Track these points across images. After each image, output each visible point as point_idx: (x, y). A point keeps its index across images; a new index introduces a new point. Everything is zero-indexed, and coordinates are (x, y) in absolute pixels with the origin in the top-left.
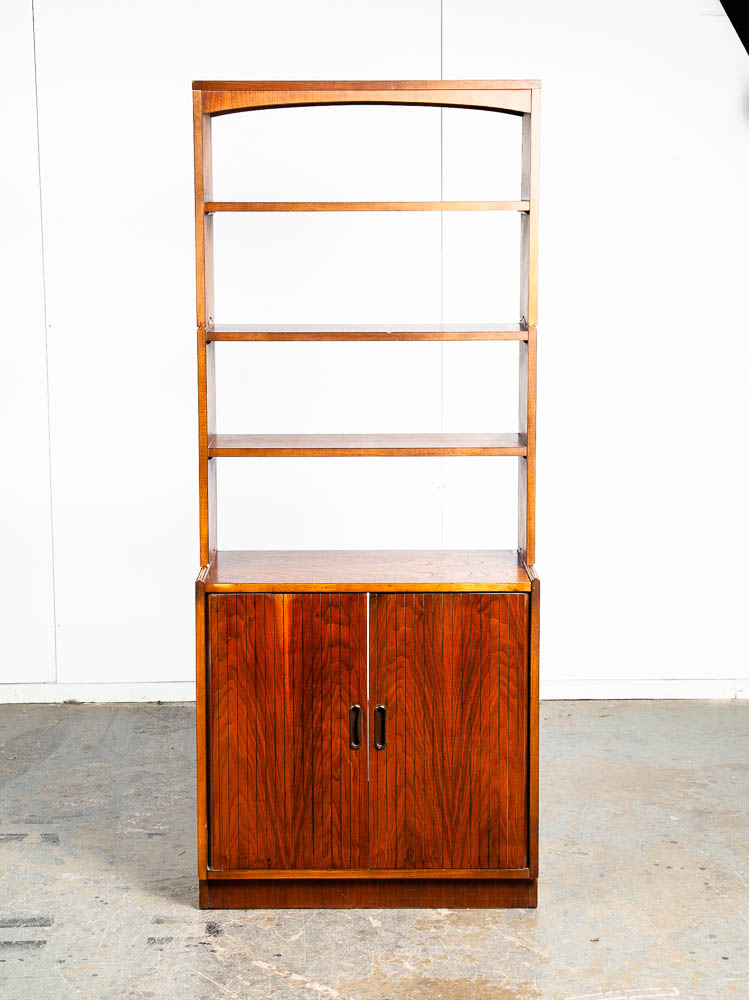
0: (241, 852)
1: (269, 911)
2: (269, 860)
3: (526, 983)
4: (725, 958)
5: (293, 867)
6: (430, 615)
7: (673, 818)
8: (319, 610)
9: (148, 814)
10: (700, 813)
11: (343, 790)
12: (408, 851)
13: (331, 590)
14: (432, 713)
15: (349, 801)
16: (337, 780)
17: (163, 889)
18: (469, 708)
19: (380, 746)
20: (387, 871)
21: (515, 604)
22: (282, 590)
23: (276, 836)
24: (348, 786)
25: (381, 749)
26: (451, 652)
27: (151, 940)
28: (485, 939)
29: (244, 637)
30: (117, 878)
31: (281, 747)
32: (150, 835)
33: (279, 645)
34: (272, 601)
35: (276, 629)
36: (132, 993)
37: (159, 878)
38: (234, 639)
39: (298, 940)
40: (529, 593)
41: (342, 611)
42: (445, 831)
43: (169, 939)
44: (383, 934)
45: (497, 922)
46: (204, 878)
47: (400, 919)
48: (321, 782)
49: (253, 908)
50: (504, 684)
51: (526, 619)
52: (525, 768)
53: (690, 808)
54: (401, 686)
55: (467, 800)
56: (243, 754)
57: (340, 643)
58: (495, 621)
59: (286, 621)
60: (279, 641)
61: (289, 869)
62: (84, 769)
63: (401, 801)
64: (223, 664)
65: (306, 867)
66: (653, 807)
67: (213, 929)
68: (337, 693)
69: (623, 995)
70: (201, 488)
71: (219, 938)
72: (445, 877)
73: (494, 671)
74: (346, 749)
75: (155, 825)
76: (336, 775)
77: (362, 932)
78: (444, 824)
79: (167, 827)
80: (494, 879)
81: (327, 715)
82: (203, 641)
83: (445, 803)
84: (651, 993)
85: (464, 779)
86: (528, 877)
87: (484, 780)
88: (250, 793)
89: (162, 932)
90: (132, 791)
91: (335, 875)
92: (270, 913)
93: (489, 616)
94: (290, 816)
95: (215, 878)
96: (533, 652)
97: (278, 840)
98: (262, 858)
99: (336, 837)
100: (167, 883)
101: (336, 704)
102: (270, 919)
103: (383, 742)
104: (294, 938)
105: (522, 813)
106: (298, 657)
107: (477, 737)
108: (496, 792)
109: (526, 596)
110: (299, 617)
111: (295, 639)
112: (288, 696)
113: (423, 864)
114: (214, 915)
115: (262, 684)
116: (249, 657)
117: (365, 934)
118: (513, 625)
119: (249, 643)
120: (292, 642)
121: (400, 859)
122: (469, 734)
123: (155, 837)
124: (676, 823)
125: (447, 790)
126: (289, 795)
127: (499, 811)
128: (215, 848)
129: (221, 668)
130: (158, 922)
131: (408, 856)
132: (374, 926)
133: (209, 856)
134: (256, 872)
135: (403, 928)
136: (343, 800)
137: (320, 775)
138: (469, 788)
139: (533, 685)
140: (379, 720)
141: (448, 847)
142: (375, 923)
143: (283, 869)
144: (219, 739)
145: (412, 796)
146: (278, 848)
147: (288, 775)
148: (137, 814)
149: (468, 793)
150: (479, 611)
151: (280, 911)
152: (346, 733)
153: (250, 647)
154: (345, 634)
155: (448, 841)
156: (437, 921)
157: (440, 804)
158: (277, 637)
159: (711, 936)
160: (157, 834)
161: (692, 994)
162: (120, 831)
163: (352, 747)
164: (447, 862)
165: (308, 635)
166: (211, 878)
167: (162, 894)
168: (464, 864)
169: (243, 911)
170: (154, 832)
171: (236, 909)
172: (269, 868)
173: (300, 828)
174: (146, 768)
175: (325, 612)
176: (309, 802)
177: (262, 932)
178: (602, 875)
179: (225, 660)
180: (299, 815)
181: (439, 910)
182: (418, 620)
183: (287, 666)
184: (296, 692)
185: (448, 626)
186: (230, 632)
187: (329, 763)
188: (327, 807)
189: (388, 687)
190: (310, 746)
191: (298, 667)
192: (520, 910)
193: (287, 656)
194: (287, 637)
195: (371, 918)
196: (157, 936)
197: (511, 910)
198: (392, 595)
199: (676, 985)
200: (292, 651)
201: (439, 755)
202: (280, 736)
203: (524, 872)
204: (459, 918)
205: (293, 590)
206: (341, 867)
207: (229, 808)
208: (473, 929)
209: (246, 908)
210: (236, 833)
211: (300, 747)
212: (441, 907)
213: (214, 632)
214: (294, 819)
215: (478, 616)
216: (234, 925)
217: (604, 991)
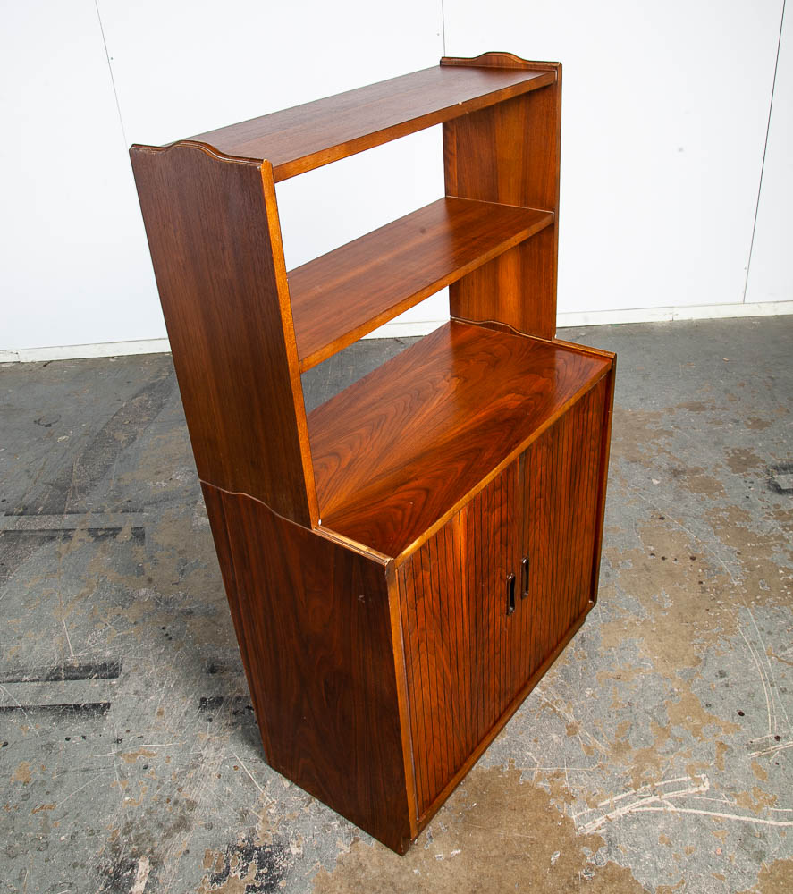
3: (558, 775)
4: (741, 714)
7: (655, 482)
10: (675, 473)
27: (204, 703)
36: (176, 803)
43: (219, 701)
53: (665, 466)
66: (634, 465)
69: (654, 792)
84: (681, 786)
89: (215, 687)
124: (659, 490)
130: (212, 671)
159: (722, 674)
161: (722, 787)
196: (208, 696)
199: (704, 768)
217: (636, 786)
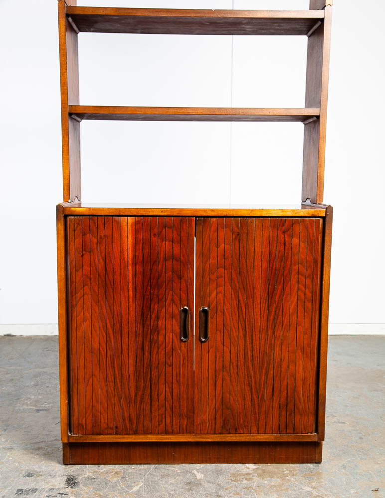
0: (95, 422)
1: (117, 466)
2: (116, 427)
5: (136, 433)
6: (245, 235)
8: (156, 231)
9: (40, 397)
11: (174, 373)
12: (224, 421)
13: (165, 214)
14: (244, 313)
15: (179, 382)
16: (170, 366)
17: (39, 449)
18: (274, 310)
19: (203, 340)
20: (207, 436)
21: (312, 227)
22: (126, 213)
23: (123, 409)
24: (178, 370)
25: (204, 342)
26: (260, 266)
27: (20, 492)
28: (287, 489)
29: (96, 251)
30: (7, 441)
31: (125, 340)
32: (38, 411)
33: (124, 259)
34: (119, 224)
35: (121, 245)
37: (38, 440)
38: (88, 254)
39: (138, 491)
40: (324, 218)
41: (175, 232)
42: (253, 405)
43: (34, 490)
44: (206, 485)
45: (293, 475)
46: (66, 441)
47: (219, 473)
48: (157, 367)
49: (104, 464)
50: (302, 291)
51: (320, 239)
52: (316, 357)
54: (220, 292)
55: (270, 381)
56: (96, 346)
57: (173, 257)
58: (296, 241)
59: (130, 239)
60: (124, 255)
61: (132, 434)
62: (5, 370)
63: (219, 382)
64: (80, 273)
65: (146, 432)
67: (71, 482)
68: (170, 297)
70: (63, 137)
71: (76, 489)
72: (252, 440)
73: (294, 280)
74: (176, 341)
75: (42, 404)
76: (169, 362)
77: (190, 483)
78: (252, 400)
79: (51, 405)
80: (289, 442)
81: (162, 314)
82: (63, 255)
83: (253, 384)
85: (268, 364)
86: (317, 441)
87: (284, 365)
88: (101, 375)
89: (31, 484)
90: (33, 383)
91: (168, 438)
92: (117, 467)
93: (291, 236)
94: (133, 394)
95: (74, 441)
96: (325, 265)
97: (123, 413)
98: (111, 425)
99: (169, 410)
100: (42, 445)
101: (169, 306)
102: (117, 473)
103: (206, 336)
104: (135, 489)
105: (313, 391)
106: (139, 268)
107: (279, 333)
108: (294, 376)
109: (321, 221)
110: (140, 236)
111: (137, 254)
112: (131, 300)
113: (236, 431)
114: (74, 469)
115: (110, 289)
116: (100, 267)
117: (192, 485)
118: (310, 243)
119: (100, 257)
120: (135, 257)
121: (218, 426)
122: (274, 329)
123: (41, 412)
125: (255, 373)
126: (132, 377)
127: (295, 390)
128: (74, 419)
129: (78, 277)
130: (28, 476)
131: (224, 424)
132: (198, 478)
133: (70, 424)
134: (106, 437)
135: (222, 479)
136: (175, 381)
137: (157, 362)
138: (272, 372)
139: (324, 292)
140: (203, 318)
141: (255, 417)
142: (199, 476)
143: (127, 434)
144: (77, 334)
145: (228, 378)
146: (124, 419)
147: (132, 362)
148: (32, 397)
149: (271, 376)
150: (284, 232)
151: (125, 466)
152: (177, 329)
153: (101, 260)
154: (177, 250)
155: (255, 413)
156: (247, 474)
157: (249, 385)
158: (122, 252)
160: (43, 410)
162: (17, 409)
163: (181, 340)
164: (254, 429)
165: (147, 251)
166: (71, 441)
167: (37, 452)
168: (268, 431)
169: (97, 466)
170: (41, 409)
171: (91, 464)
172: (117, 434)
173: (141, 402)
174: (44, 370)
175: (161, 232)
176: (148, 383)
177: (110, 484)
178: (361, 438)
179: (81, 270)
180: (140, 393)
181: (247, 465)
182: (235, 238)
183: (130, 276)
184: (137, 296)
185: (258, 245)
186: (85, 248)
187: (163, 352)
188: (162, 386)
189: (210, 294)
190: (148, 339)
191: (140, 277)
192: (309, 465)
193: (130, 267)
194: (130, 252)
195: (196, 472)
196: (25, 488)
197: (302, 465)
198: (214, 219)
200: (135, 263)
201: (249, 346)
202: (125, 331)
203: (313, 436)
204: (264, 471)
205: (135, 213)
206: (173, 433)
207: (86, 387)
208: (276, 481)
209: (98, 464)
210: (91, 407)
211: (141, 339)
212: (249, 462)
213: (71, 248)
214: (136, 395)
215: (282, 236)
216: (89, 478)
